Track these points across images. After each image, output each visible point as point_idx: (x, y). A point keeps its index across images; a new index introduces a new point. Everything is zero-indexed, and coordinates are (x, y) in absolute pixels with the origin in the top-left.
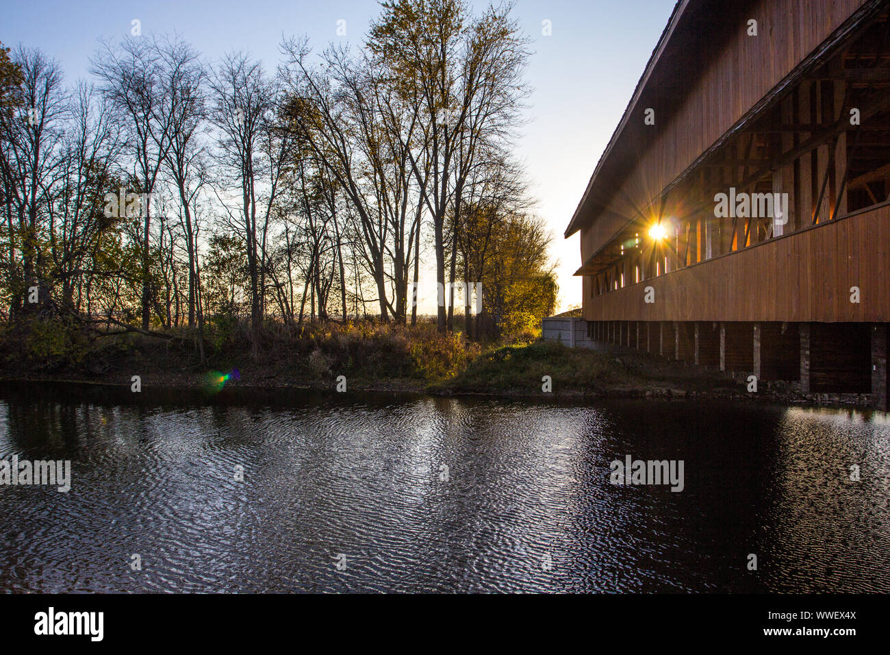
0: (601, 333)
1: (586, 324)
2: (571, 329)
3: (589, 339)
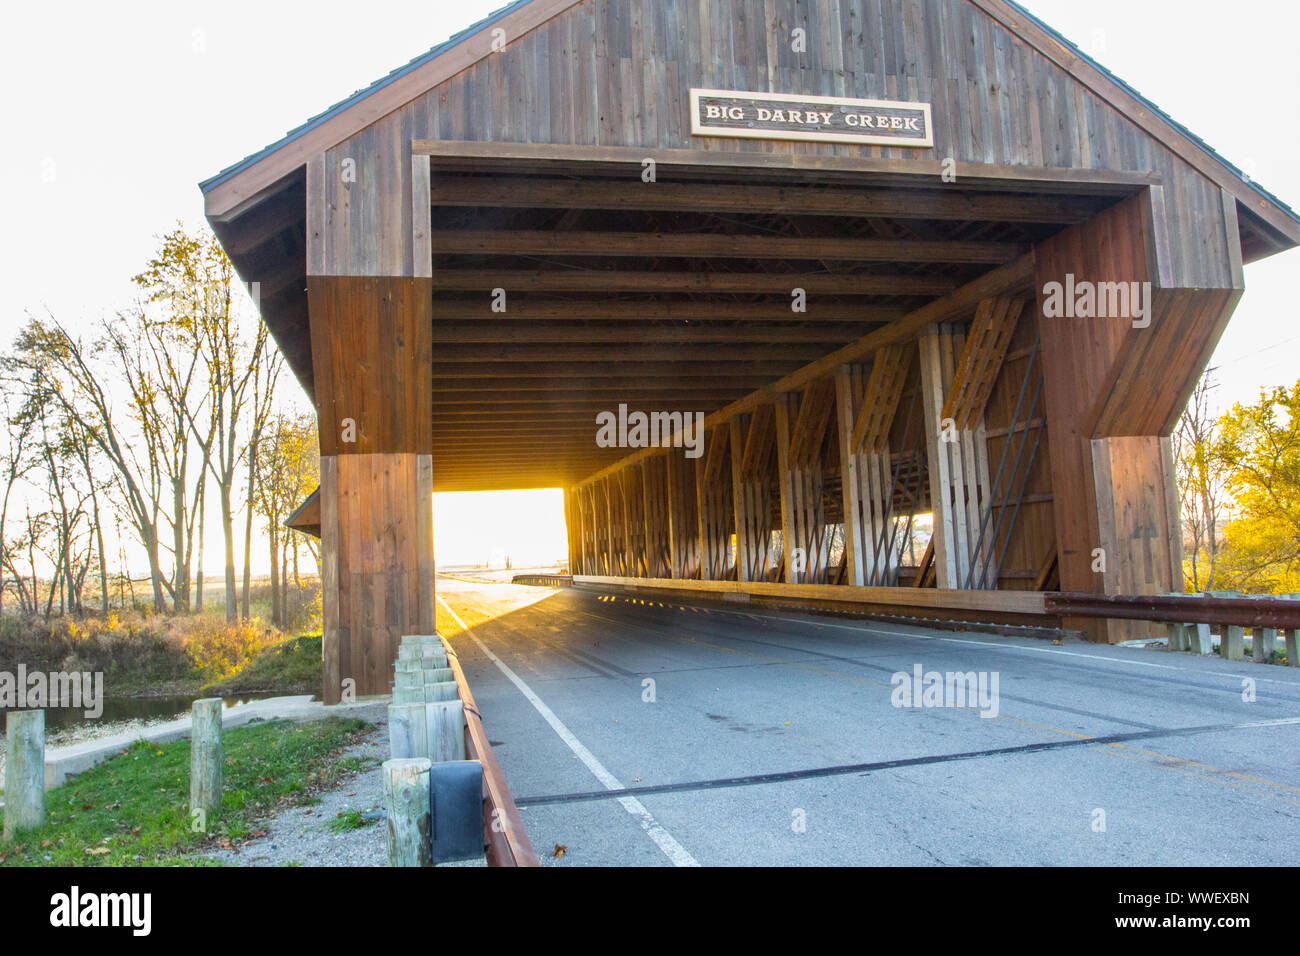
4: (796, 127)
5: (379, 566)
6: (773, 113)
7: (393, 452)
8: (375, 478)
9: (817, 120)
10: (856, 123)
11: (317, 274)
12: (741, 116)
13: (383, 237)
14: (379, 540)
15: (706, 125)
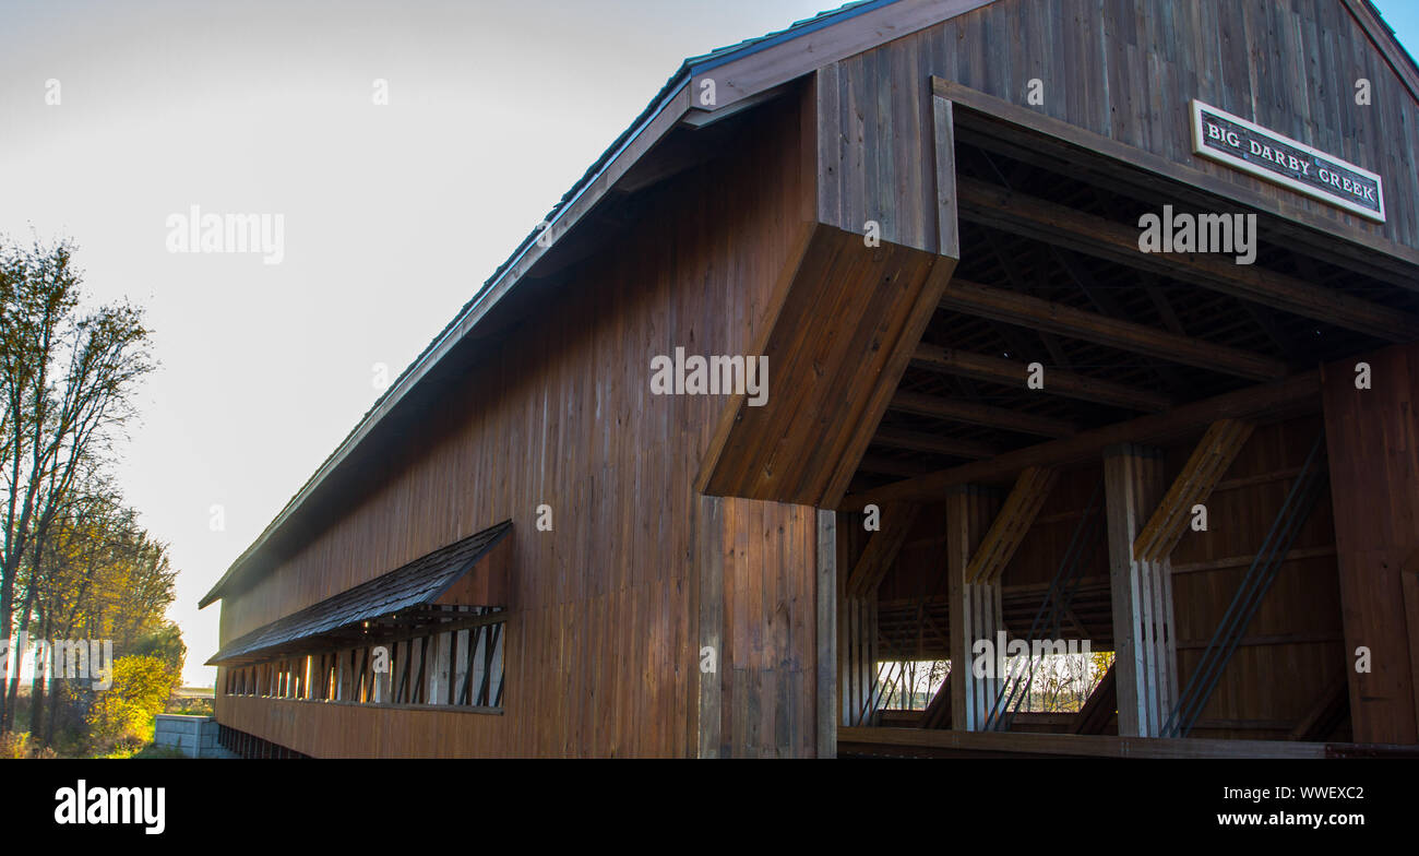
0: (232, 741)
1: (217, 727)
2: (196, 732)
3: (219, 746)
4: (1280, 169)
5: (769, 659)
6: (1263, 148)
7: (790, 502)
8: (767, 535)
9: (1297, 168)
10: (1327, 180)
11: (831, 224)
12: (1237, 144)
13: (902, 193)
14: (770, 623)
15: (1208, 145)
